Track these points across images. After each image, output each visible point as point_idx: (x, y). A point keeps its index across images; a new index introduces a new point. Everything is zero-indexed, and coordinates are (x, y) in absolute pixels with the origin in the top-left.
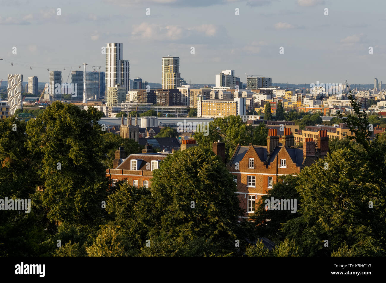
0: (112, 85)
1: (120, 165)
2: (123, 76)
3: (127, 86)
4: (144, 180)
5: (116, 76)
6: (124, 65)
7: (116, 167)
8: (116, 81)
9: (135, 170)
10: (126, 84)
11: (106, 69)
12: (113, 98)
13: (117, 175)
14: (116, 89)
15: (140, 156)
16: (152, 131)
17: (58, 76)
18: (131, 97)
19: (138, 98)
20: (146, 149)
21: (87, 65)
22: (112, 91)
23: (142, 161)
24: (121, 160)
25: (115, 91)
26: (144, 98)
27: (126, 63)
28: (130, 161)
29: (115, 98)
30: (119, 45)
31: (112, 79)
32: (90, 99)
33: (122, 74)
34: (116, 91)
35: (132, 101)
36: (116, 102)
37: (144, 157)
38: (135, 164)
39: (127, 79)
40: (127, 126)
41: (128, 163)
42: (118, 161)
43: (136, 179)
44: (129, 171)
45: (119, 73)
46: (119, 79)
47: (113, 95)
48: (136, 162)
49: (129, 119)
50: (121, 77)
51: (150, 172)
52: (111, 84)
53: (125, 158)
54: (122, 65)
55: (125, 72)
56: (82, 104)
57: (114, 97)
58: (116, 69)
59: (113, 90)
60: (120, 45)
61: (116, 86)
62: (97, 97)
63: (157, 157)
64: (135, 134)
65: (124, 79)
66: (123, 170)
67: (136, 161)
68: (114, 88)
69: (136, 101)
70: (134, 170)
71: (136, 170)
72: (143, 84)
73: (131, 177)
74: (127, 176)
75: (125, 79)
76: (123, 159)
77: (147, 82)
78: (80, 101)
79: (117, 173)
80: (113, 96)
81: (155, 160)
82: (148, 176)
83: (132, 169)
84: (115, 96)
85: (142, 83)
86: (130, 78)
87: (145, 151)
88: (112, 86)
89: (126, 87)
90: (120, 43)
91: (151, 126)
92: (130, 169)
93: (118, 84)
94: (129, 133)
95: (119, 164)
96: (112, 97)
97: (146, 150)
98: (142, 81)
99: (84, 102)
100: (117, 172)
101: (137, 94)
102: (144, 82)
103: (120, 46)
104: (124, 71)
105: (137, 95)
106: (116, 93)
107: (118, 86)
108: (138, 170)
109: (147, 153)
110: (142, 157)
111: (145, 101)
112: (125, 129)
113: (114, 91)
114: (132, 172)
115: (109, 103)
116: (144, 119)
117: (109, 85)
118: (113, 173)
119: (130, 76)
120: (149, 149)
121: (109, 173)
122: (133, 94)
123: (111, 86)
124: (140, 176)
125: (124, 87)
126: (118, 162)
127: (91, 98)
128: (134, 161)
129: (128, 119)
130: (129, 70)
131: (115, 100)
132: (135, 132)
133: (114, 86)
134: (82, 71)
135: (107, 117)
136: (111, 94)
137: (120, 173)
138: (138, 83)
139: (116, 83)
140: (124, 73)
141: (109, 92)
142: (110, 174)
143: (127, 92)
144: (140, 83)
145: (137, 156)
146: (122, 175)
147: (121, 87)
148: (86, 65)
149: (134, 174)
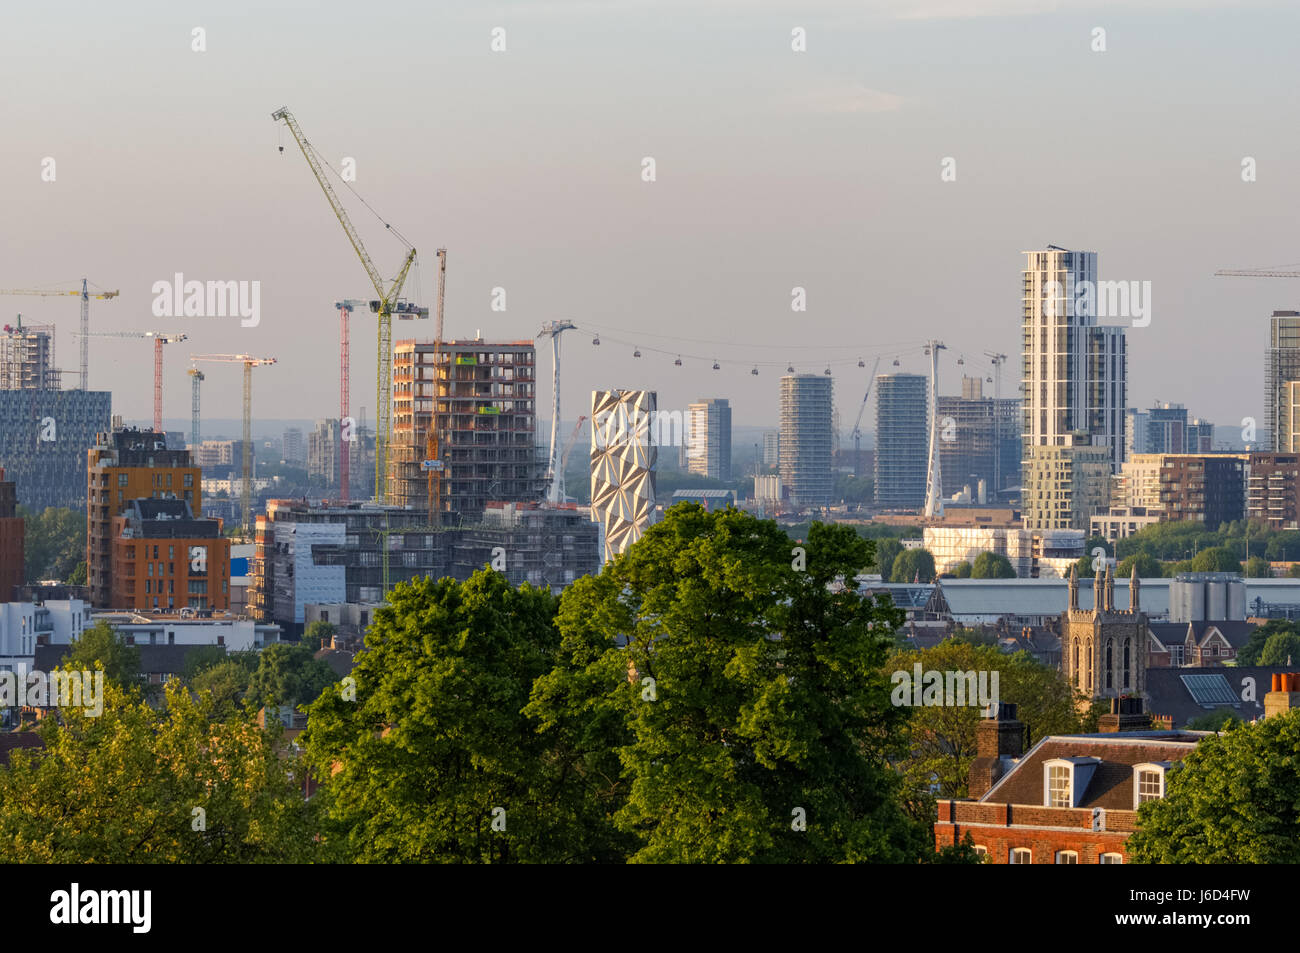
0: (1051, 435)
1: (1000, 785)
2: (1096, 396)
3: (1117, 442)
4: (1103, 849)
5: (1067, 394)
6: (1101, 347)
7: (982, 793)
8: (1069, 418)
9: (1064, 808)
10: (1113, 432)
11: (1021, 368)
12: (1053, 495)
13: (983, 829)
14: (1064, 453)
15: (1086, 747)
16: (1216, 637)
17: (815, 397)
18: (1136, 488)
19: (1167, 492)
20: (1116, 712)
21: (943, 347)
22: (1052, 463)
23: (1094, 768)
24: (1003, 763)
25: (1064, 461)
26: (1189, 493)
27: (1114, 337)
28: (1043, 765)
29: (1064, 491)
30: (1082, 262)
31: (1052, 408)
32: (955, 498)
33: (1096, 387)
34: (1069, 461)
35: (1137, 505)
36: (1067, 510)
37: (1105, 747)
38: (1063, 778)
39: (1118, 408)
40: (1094, 614)
41: (1034, 773)
42: (989, 765)
43: (1068, 844)
44: (1038, 812)
45: (1082, 381)
46: (1082, 409)
47: (1052, 481)
48: (1067, 770)
49: (1103, 583)
50: (1092, 399)
51: (1127, 815)
52: (1044, 430)
53: (1019, 754)
54: (1096, 347)
55: (1108, 381)
56: (921, 518)
57: (1060, 490)
58: (1068, 368)
59: (1053, 457)
60: (1086, 259)
61: (1068, 440)
62: (989, 488)
63: (1162, 750)
64: (1127, 651)
65: (1101, 411)
66: (1014, 806)
67: (1070, 766)
68: (1058, 449)
69: (1158, 508)
70: (1061, 804)
71: (1067, 805)
72: (1193, 429)
73: (1047, 835)
74: (1029, 831)
75: (1108, 408)
76: (1014, 757)
77: (1210, 422)
78: (914, 507)
79: (985, 820)
80: (1056, 484)
81: (1152, 762)
82: (1119, 833)
83: (1052, 804)
84: (1062, 483)
85: (1185, 425)
86: (1129, 404)
87: (1114, 724)
88: (1050, 442)
89: (1113, 444)
90: (1086, 250)
91: (1212, 617)
92: (1042, 804)
93: (1077, 431)
94: (1102, 647)
95: (995, 780)
96: (1052, 487)
97: (1118, 717)
98: (1185, 419)
99: (928, 510)
100: (986, 816)
101: (1162, 475)
102: (1196, 423)
103: (1086, 264)
104: (1101, 374)
105: (1161, 481)
106: (1065, 472)
107: (1077, 439)
108: (1075, 806)
109: (1120, 730)
110: (1097, 749)
111: (1195, 506)
112: (1086, 627)
113: (1059, 461)
114: (1051, 817)
115: (1037, 515)
116: (1184, 588)
117: (1038, 435)
118: (968, 818)
119: (1128, 394)
120: (1131, 712)
121: (952, 819)
122: (1141, 473)
123: (1044, 441)
124: (1086, 834)
125: (1101, 444)
126: (992, 772)
127: (959, 493)
128: (1060, 769)
129: (1095, 586)
130: (1124, 372)
131: (1063, 500)
132: (1128, 641)
133: (1061, 441)
134: (923, 374)
135: (1023, 575)
136: (1045, 475)
137: (1000, 822)
138: (1168, 425)
139: (1070, 428)
140: (1101, 384)
141: (1035, 466)
142: (958, 823)
143: (1117, 470)
144: (1176, 427)
145: (1076, 746)
146: (1005, 826)
147: (1090, 444)
148: (938, 347)
149: (1059, 823)
